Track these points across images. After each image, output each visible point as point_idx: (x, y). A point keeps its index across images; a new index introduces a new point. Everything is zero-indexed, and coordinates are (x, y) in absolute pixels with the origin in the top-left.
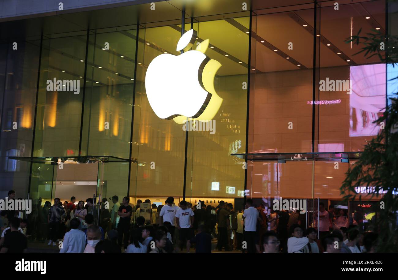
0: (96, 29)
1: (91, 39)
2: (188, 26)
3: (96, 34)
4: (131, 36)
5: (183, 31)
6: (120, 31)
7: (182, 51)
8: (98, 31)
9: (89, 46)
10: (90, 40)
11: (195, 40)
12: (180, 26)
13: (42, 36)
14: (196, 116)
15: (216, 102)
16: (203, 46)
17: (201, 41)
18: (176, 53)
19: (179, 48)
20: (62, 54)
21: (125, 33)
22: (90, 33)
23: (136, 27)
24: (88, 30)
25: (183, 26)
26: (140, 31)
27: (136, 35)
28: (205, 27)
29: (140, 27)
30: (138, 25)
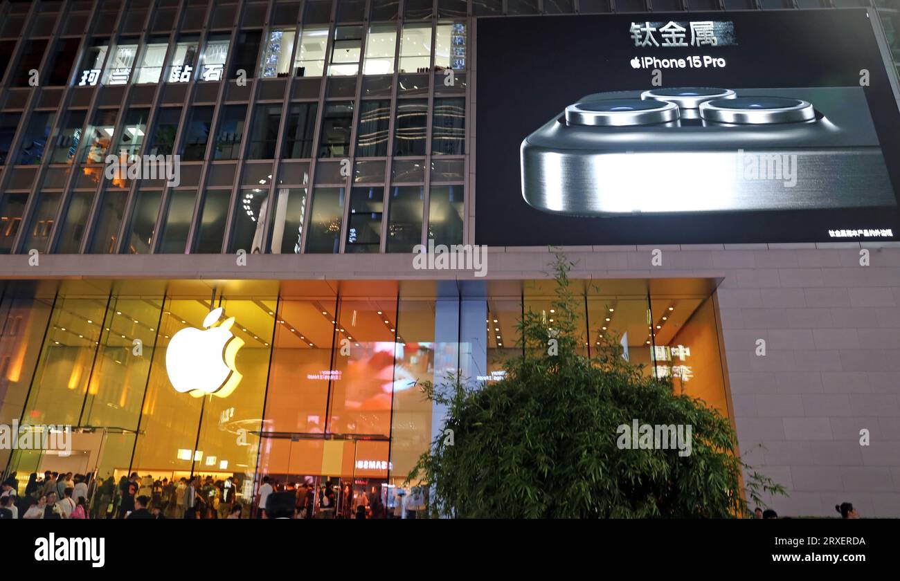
0: (118, 295)
1: (112, 305)
2: (217, 302)
3: (117, 299)
4: (157, 306)
5: (211, 308)
6: (145, 300)
7: (209, 328)
8: (119, 297)
9: (109, 311)
10: (110, 305)
11: (223, 317)
12: (209, 302)
13: (57, 295)
14: (215, 392)
15: (237, 378)
16: (230, 322)
17: (227, 318)
18: (202, 329)
19: (205, 325)
20: (71, 313)
21: (149, 301)
22: (112, 298)
23: (163, 297)
24: (110, 295)
25: (213, 303)
26: (167, 303)
27: (161, 306)
28: (231, 305)
29: (166, 298)
30: (165, 296)
